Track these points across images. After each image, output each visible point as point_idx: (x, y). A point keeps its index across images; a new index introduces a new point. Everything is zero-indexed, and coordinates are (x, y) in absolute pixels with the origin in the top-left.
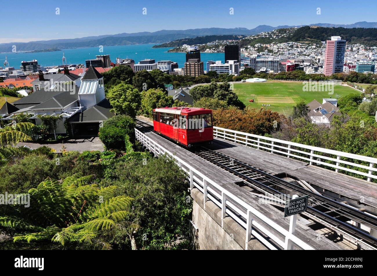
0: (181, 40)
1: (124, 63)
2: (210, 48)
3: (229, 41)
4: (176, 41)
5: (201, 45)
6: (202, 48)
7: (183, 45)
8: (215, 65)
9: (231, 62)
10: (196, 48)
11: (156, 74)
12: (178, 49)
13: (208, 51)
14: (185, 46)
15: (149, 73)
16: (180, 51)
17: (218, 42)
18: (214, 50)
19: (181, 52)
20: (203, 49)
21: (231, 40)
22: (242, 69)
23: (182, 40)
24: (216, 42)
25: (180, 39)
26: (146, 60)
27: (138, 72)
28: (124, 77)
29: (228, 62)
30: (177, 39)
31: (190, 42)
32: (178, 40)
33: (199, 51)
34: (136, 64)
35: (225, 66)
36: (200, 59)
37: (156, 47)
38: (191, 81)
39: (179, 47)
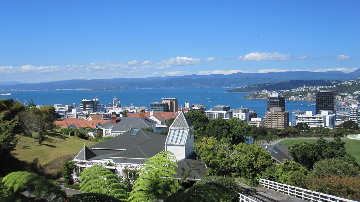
0: (260, 85)
1: (194, 108)
2: (295, 95)
3: (320, 87)
4: (253, 85)
5: (284, 91)
6: (285, 94)
7: (263, 91)
8: (304, 116)
9: (325, 113)
11: (234, 124)
12: (256, 95)
13: (292, 98)
14: (265, 91)
15: (227, 121)
16: (259, 97)
17: (305, 88)
18: (301, 97)
19: (259, 99)
20: (287, 95)
21: (323, 87)
22: (339, 122)
23: (261, 84)
24: (303, 89)
25: (258, 83)
26: (219, 106)
27: (213, 120)
28: (197, 125)
29: (320, 113)
30: (255, 83)
31: (271, 87)
32: (256, 85)
33: (284, 98)
34: (207, 110)
35: (317, 118)
36: (285, 107)
37: (229, 91)
38: (275, 134)
39: (258, 93)
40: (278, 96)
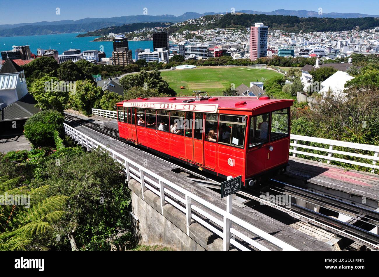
0: (107, 28)
1: (46, 54)
2: (138, 36)
3: (157, 28)
4: (102, 29)
5: (128, 33)
6: (129, 36)
7: (110, 34)
8: (143, 53)
9: (160, 50)
10: (123, 37)
11: (82, 65)
12: (104, 38)
13: (135, 39)
14: (111, 34)
15: (76, 63)
16: (107, 40)
17: (145, 30)
18: (142, 37)
19: (108, 41)
20: (130, 37)
21: (159, 28)
22: (171, 56)
23: (109, 28)
24: (144, 30)
25: (106, 27)
26: (70, 50)
27: (62, 63)
28: (48, 69)
29: (157, 50)
30: (103, 27)
31: (117, 30)
32: (103, 29)
33: (127, 39)
34: (60, 55)
35: (154, 54)
36: (128, 47)
37: (81, 36)
38: (120, 71)
39: (106, 36)
40: (122, 38)
